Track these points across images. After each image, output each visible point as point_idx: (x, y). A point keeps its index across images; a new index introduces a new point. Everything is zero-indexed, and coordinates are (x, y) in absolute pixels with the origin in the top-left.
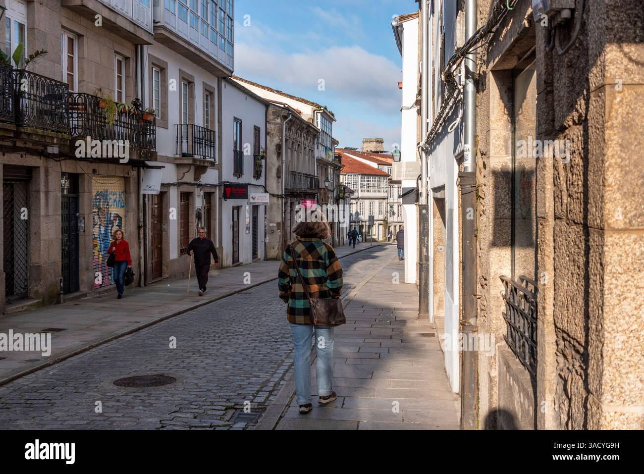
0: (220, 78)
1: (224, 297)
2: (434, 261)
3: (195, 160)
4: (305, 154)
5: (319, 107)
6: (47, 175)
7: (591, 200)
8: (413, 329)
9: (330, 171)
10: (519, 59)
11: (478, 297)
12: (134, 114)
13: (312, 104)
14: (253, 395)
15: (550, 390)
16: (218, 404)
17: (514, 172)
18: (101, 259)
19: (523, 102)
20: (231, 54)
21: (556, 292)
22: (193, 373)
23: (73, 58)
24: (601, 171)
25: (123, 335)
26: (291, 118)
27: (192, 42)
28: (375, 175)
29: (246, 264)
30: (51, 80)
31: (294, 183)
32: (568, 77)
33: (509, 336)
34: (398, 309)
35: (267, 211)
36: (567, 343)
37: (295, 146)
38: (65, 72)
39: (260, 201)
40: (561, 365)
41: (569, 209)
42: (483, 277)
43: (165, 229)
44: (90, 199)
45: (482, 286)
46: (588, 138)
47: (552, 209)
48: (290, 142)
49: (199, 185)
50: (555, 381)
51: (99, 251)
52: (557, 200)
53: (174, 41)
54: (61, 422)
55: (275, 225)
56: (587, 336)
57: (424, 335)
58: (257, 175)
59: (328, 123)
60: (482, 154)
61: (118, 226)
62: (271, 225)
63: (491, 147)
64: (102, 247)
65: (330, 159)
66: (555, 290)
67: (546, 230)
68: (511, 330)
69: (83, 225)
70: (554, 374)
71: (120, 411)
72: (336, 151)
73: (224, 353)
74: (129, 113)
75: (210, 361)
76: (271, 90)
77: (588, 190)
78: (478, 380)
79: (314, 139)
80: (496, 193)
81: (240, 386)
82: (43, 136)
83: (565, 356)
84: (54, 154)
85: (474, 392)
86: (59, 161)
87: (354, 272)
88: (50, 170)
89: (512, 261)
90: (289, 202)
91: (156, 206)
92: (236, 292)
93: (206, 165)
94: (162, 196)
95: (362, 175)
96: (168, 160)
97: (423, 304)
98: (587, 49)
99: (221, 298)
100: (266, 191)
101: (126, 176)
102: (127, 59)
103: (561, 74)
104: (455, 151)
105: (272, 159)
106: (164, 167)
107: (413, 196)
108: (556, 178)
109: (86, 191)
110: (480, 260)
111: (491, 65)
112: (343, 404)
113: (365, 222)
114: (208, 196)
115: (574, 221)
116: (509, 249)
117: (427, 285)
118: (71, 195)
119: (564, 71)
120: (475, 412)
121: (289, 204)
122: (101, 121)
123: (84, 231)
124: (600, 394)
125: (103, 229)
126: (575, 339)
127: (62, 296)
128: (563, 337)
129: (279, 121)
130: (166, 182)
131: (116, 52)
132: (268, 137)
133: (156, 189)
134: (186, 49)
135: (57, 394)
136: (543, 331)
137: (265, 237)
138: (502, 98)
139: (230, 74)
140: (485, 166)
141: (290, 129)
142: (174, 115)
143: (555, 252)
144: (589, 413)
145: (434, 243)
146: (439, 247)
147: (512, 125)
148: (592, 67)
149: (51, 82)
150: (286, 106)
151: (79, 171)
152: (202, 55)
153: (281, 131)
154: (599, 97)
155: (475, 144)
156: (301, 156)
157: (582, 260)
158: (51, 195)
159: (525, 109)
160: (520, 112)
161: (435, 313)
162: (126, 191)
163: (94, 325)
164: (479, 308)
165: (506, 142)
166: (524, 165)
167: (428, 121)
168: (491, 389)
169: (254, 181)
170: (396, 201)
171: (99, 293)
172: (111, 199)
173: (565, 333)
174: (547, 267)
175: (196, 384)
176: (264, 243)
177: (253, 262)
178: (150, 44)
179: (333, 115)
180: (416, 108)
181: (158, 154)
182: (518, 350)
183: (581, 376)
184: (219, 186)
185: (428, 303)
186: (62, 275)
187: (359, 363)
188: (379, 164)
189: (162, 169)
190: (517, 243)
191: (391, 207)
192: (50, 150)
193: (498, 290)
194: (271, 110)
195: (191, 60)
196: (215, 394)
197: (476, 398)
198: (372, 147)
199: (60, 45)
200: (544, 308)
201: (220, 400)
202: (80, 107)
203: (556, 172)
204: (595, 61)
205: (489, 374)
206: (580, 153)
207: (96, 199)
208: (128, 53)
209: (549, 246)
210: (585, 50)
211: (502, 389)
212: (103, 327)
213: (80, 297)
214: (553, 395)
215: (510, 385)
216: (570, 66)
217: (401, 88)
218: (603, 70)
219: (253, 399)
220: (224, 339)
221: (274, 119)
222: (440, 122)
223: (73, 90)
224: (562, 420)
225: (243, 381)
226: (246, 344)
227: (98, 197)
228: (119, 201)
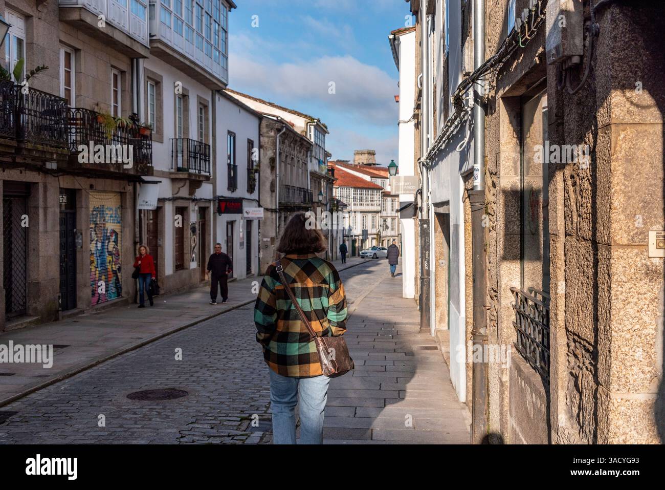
0: (214, 91)
1: (222, 313)
2: (436, 275)
3: (190, 175)
4: (298, 167)
5: (312, 119)
6: (45, 191)
7: (599, 220)
8: (415, 343)
9: (323, 183)
10: (528, 87)
11: (487, 308)
12: (132, 128)
13: (306, 116)
14: (266, 407)
15: (562, 387)
16: (233, 415)
17: (522, 191)
18: (97, 275)
19: (531, 126)
20: (225, 67)
21: (567, 300)
22: (203, 386)
23: (70, 72)
24: (608, 196)
25: (127, 351)
26: (285, 131)
27: (187, 55)
28: (368, 188)
29: (240, 280)
30: (51, 95)
31: (288, 197)
32: (577, 113)
33: (520, 343)
34: (398, 324)
35: (261, 225)
36: (578, 344)
37: (288, 159)
38: (62, 86)
39: (254, 216)
40: (572, 364)
41: (578, 227)
42: (492, 289)
43: (160, 245)
44: (88, 215)
45: (491, 297)
46: (596, 168)
47: (563, 227)
48: (284, 155)
49: (194, 200)
50: (567, 379)
51: (96, 268)
52: (567, 219)
53: (169, 55)
54: (83, 433)
55: (269, 240)
56: (596, 336)
57: (427, 348)
58: (251, 189)
59: (321, 136)
60: (491, 174)
61: (114, 241)
62: (265, 240)
63: (502, 168)
64: (99, 263)
65: (324, 173)
66: (566, 298)
67: (558, 246)
68: (521, 337)
69: (80, 241)
70: (566, 373)
71: (138, 423)
72: (329, 164)
73: (230, 367)
74: (126, 129)
75: (219, 375)
76: (263, 102)
77: (596, 212)
78: (488, 386)
79: (307, 152)
80: (506, 211)
81: (252, 398)
82: (43, 152)
83: (576, 356)
84: (52, 170)
85: (485, 398)
86: (57, 177)
87: (351, 287)
88: (49, 186)
89: (521, 274)
90: (283, 216)
91: (151, 221)
92: (234, 308)
93: (201, 179)
94: (158, 212)
95: (355, 188)
96: (163, 174)
97: (424, 318)
98: (595, 91)
99: (219, 314)
100: (260, 206)
101: (123, 191)
102: (123, 72)
103: (571, 110)
104: (460, 169)
105: (266, 172)
106: (161, 182)
107: (410, 210)
108: (566, 200)
109: (84, 206)
110: (490, 274)
111: (501, 93)
112: (355, 414)
113: (358, 236)
114: (203, 211)
115: (583, 238)
116: (519, 262)
117: (428, 299)
118: (68, 211)
119: (573, 107)
120: (485, 416)
121: (283, 218)
122: (99, 137)
123: (82, 247)
124: (608, 383)
125: (99, 245)
126: (585, 340)
127: (60, 312)
128: (574, 339)
129: (272, 134)
130: (162, 197)
131: (112, 66)
132: (262, 150)
133: (152, 204)
134: (182, 62)
135: (72, 408)
136: (555, 335)
137: (259, 252)
138: (511, 122)
139: (224, 87)
140: (494, 185)
141: (283, 143)
142: (169, 129)
143: (566, 265)
144: (599, 401)
145: (436, 257)
146: (441, 261)
147: (521, 147)
148: (599, 108)
149: (50, 97)
150: (279, 118)
151: (77, 187)
152: (197, 69)
153: (274, 144)
154: (606, 133)
155: (484, 164)
156: (295, 169)
157: (591, 272)
158: (50, 211)
159: (533, 133)
160: (528, 136)
161: (437, 327)
162: (122, 207)
163: (96, 342)
164: (488, 318)
165: (515, 163)
166: (531, 184)
167: (429, 136)
168: (502, 393)
169: (247, 196)
170: (389, 215)
171: (97, 310)
172: (107, 214)
173: (576, 335)
174: (559, 278)
175: (209, 397)
176: (257, 259)
177: (247, 278)
178: (146, 58)
179: (326, 127)
180: (413, 122)
181: (155, 169)
182: (529, 355)
183: (591, 371)
184: (214, 201)
185: (429, 317)
186: (61, 292)
187: (367, 375)
188: (372, 177)
189: (159, 184)
190: (526, 257)
191: (385, 221)
192: (49, 165)
193: (508, 300)
194: (264, 123)
195: (186, 74)
196: (229, 406)
197: (486, 404)
198: (364, 159)
199: (58, 58)
200: (556, 314)
201: (234, 412)
202: (78, 122)
203: (566, 195)
204: (602, 103)
205: (500, 379)
206: (588, 179)
207: (93, 214)
208: (124, 67)
209: (561, 260)
210: (593, 91)
211: (513, 392)
212: (105, 343)
213: (78, 313)
214: (565, 391)
215: (522, 388)
216: (579, 104)
217: (398, 102)
218: (609, 111)
219: (266, 411)
220: (229, 353)
221: (267, 132)
222: (444, 139)
223: (70, 105)
224: (574, 412)
225: (254, 393)
226: (252, 359)
227: (95, 213)
228: (116, 217)
